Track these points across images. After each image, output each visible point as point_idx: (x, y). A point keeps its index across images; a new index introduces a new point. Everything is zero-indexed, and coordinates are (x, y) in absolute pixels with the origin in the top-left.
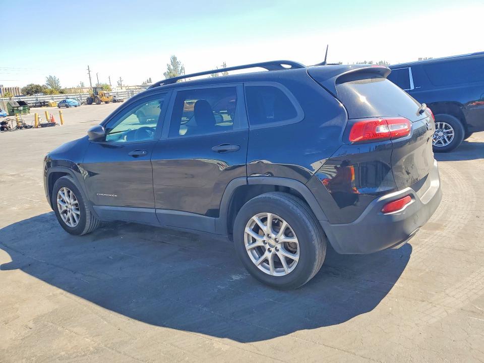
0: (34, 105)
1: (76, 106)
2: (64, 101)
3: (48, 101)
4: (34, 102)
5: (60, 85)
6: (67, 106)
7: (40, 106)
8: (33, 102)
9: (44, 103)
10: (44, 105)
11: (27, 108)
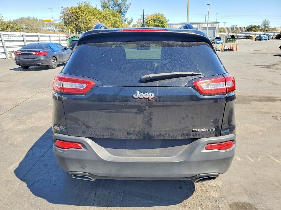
0: (243, 37)
1: (266, 40)
2: (259, 36)
3: (252, 35)
4: (244, 36)
5: (270, 26)
6: (260, 40)
7: (246, 39)
8: (242, 36)
9: (249, 37)
10: (248, 38)
11: (234, 39)
